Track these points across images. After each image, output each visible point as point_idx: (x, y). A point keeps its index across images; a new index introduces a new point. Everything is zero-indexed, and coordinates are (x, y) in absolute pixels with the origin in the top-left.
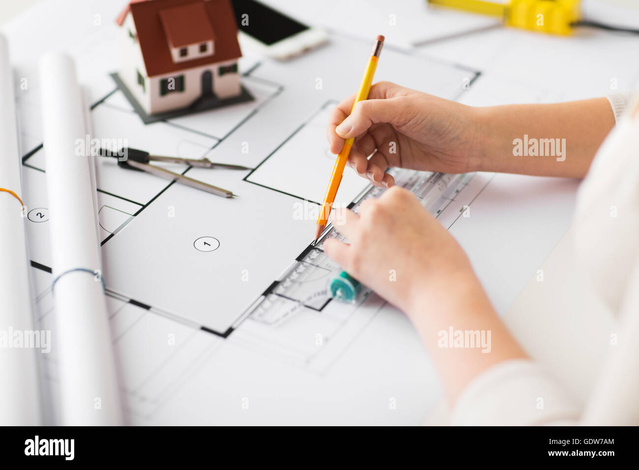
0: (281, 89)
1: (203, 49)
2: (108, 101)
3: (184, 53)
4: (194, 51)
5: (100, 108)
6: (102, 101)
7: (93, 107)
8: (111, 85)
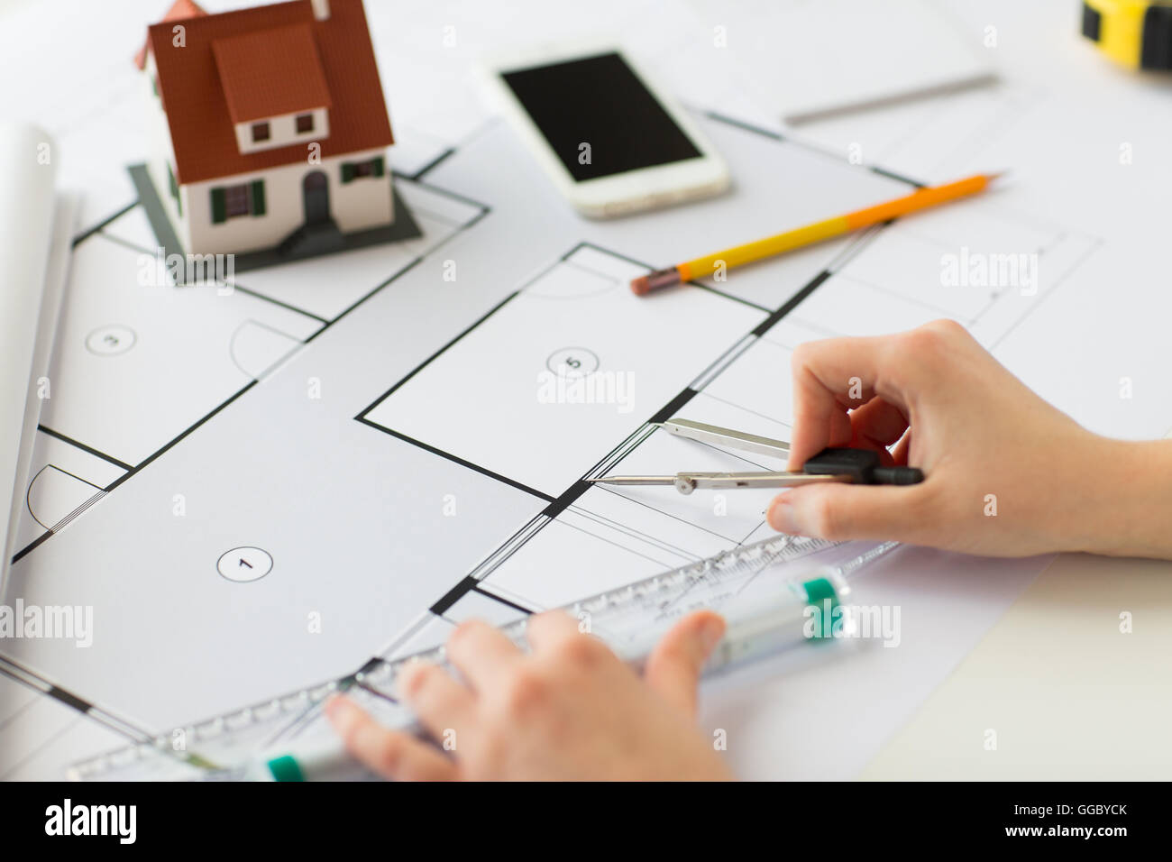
0: (486, 210)
1: (305, 125)
2: (112, 229)
3: (261, 133)
4: (283, 130)
5: (95, 242)
6: (98, 229)
7: (77, 242)
8: (127, 192)
